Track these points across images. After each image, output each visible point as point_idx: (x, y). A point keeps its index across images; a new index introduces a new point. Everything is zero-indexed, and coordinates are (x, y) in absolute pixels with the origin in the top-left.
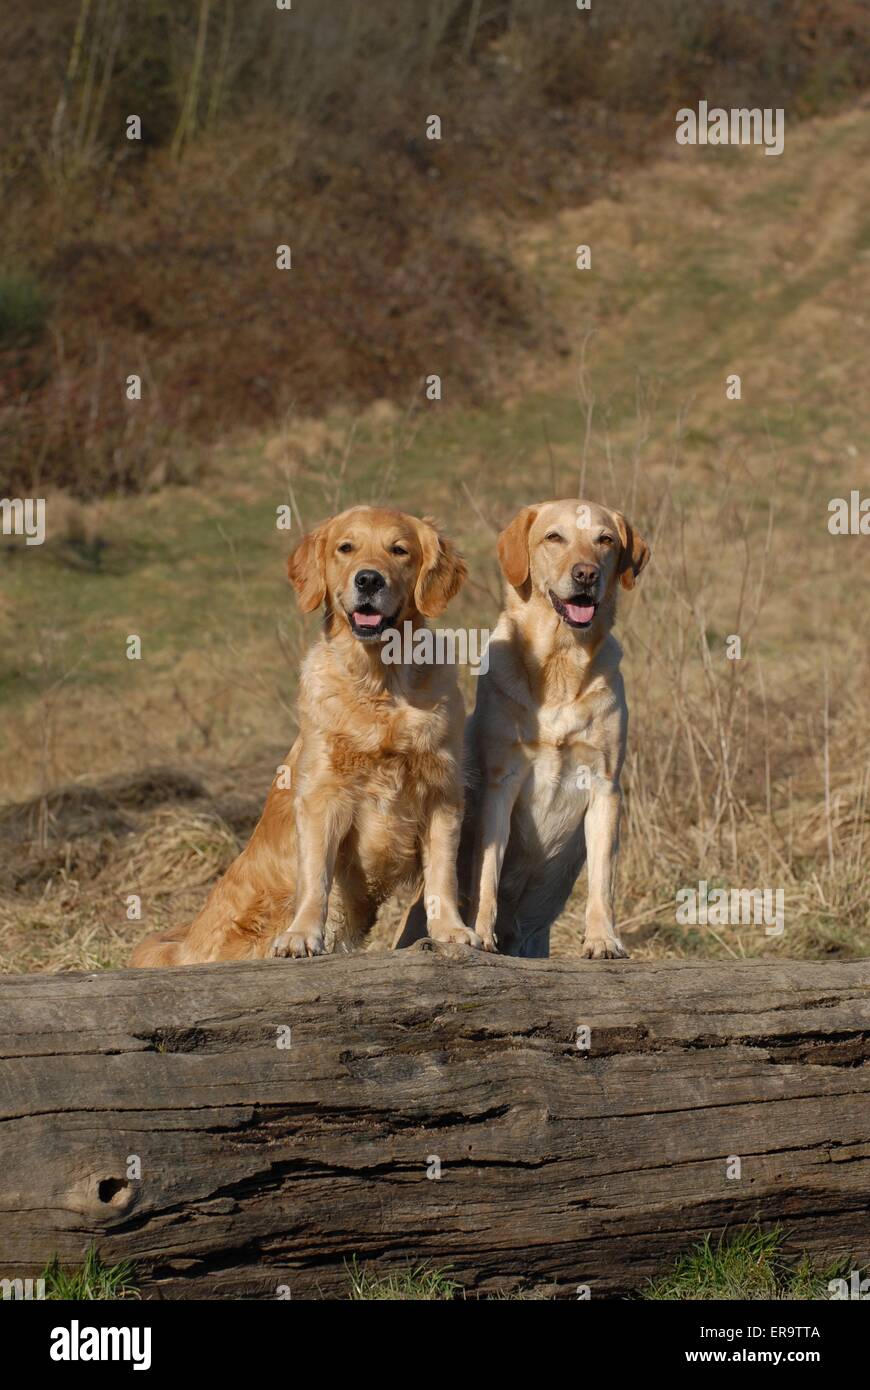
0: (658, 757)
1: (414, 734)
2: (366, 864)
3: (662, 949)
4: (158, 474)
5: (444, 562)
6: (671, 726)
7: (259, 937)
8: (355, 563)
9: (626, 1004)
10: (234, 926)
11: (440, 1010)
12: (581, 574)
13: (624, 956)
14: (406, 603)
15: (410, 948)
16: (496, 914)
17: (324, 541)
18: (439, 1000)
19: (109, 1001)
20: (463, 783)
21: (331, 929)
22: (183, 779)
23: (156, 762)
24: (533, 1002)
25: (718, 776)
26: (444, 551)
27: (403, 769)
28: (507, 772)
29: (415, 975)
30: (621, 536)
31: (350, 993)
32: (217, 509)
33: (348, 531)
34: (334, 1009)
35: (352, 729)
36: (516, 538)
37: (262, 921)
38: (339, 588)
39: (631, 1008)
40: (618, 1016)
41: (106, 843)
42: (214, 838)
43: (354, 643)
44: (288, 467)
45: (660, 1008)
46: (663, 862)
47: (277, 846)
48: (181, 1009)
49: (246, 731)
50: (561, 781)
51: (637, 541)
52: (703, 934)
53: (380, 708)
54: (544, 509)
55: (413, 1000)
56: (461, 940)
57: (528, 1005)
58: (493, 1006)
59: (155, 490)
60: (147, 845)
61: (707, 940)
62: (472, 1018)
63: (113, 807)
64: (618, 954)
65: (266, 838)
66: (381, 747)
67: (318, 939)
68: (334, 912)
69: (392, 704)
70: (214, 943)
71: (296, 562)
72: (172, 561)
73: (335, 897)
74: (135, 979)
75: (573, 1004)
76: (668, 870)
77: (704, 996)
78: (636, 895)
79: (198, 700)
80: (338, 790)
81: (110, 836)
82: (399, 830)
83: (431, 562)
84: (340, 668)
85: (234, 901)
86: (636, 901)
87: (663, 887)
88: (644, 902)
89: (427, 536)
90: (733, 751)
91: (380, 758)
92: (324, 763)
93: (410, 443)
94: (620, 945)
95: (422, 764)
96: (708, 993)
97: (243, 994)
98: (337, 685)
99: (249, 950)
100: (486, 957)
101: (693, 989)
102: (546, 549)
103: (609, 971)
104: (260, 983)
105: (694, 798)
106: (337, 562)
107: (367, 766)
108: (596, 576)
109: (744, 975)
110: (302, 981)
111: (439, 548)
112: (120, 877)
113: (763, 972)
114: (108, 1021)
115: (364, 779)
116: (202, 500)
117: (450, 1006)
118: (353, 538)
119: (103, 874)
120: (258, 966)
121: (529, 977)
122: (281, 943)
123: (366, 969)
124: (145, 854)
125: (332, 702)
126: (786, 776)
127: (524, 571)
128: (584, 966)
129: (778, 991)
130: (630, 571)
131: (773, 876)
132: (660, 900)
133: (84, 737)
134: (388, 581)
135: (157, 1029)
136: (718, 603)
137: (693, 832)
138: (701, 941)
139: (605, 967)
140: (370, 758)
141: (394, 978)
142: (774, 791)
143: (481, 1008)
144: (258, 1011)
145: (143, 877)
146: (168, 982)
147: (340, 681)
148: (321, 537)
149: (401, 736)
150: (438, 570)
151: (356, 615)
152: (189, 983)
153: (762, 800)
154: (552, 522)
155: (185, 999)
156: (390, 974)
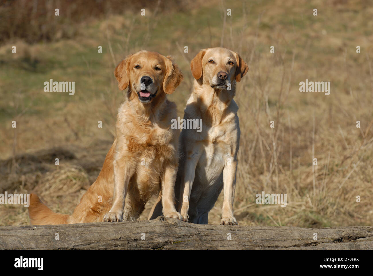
0: (249, 148)
1: (160, 138)
2: (139, 187)
3: (249, 222)
4: (59, 35)
5: (174, 73)
6: (254, 136)
7: (100, 214)
8: (141, 73)
9: (237, 243)
10: (90, 210)
11: (166, 243)
12: (221, 76)
13: (236, 224)
14: (159, 89)
15: (156, 219)
16: (188, 207)
17: (129, 63)
18: (166, 240)
19: (41, 237)
20: (178, 157)
21: (126, 211)
22: (67, 152)
23: (57, 146)
24: (202, 241)
25: (271, 157)
26: (174, 69)
27: (155, 151)
28: (194, 152)
29: (157, 230)
30: (237, 62)
31: (133, 236)
32: (81, 49)
33: (139, 60)
34: (126, 242)
35: (137, 135)
36: (198, 62)
37: (101, 208)
38: (134, 82)
39: (239, 244)
40: (234, 247)
41: (38, 176)
42: (80, 175)
43: (139, 103)
44: (109, 33)
45: (250, 244)
46: (250, 188)
47: (107, 180)
48: (68, 241)
49: (91, 134)
50: (214, 156)
51: (243, 64)
52: (265, 216)
53: (147, 127)
54: (208, 51)
55: (157, 239)
56: (175, 217)
57: (200, 242)
58: (187, 242)
59: (57, 41)
60: (54, 177)
61: (266, 218)
62: (178, 247)
63: (40, 162)
64: (234, 223)
65: (103, 176)
66: (147, 142)
67: (121, 215)
68: (127, 205)
69: (152, 126)
70: (83, 216)
71: (118, 71)
72: (63, 68)
73: (127, 199)
74: (51, 229)
75: (217, 242)
76: (252, 191)
77: (267, 240)
78: (240, 200)
79: (74, 122)
80: (130, 159)
81: (39, 173)
82: (153, 174)
83: (169, 73)
84: (133, 112)
85: (91, 200)
86: (240, 203)
87: (250, 198)
88: (243, 203)
89: (168, 63)
90: (277, 147)
91: (146, 146)
92: (125, 148)
93: (155, 25)
94: (235, 220)
95: (162, 150)
96: (268, 239)
97: (92, 236)
98: (132, 118)
99: (96, 219)
100: (184, 224)
101: (263, 238)
102: (209, 66)
103: (231, 230)
104: (98, 232)
105: (262, 164)
106: (134, 72)
107: (141, 150)
108: (226, 77)
109: (282, 233)
110: (114, 231)
111: (172, 68)
112: (43, 189)
113: (289, 232)
114: (40, 245)
115: (140, 155)
116: (75, 45)
117: (170, 242)
118: (140, 63)
119: (37, 188)
120: (98, 225)
121: (200, 232)
122: (106, 216)
123: (139, 227)
124: (53, 180)
125: (130, 124)
126: (297, 156)
127: (200, 74)
128: (221, 228)
129: (295, 239)
130: (240, 75)
131: (292, 195)
132: (249, 202)
133: (29, 135)
134: (153, 81)
135: (59, 248)
136: (272, 90)
137: (262, 177)
138: (264, 219)
139: (229, 228)
140: (143, 146)
141: (149, 231)
142: (293, 162)
143: (182, 243)
144: (97, 242)
145: (52, 189)
146: (63, 230)
147: (133, 117)
148: (128, 62)
149: (154, 139)
150: (172, 76)
151: (141, 93)
152: (71, 231)
153: (289, 166)
154: (211, 56)
155: (70, 237)
156: (148, 229)
